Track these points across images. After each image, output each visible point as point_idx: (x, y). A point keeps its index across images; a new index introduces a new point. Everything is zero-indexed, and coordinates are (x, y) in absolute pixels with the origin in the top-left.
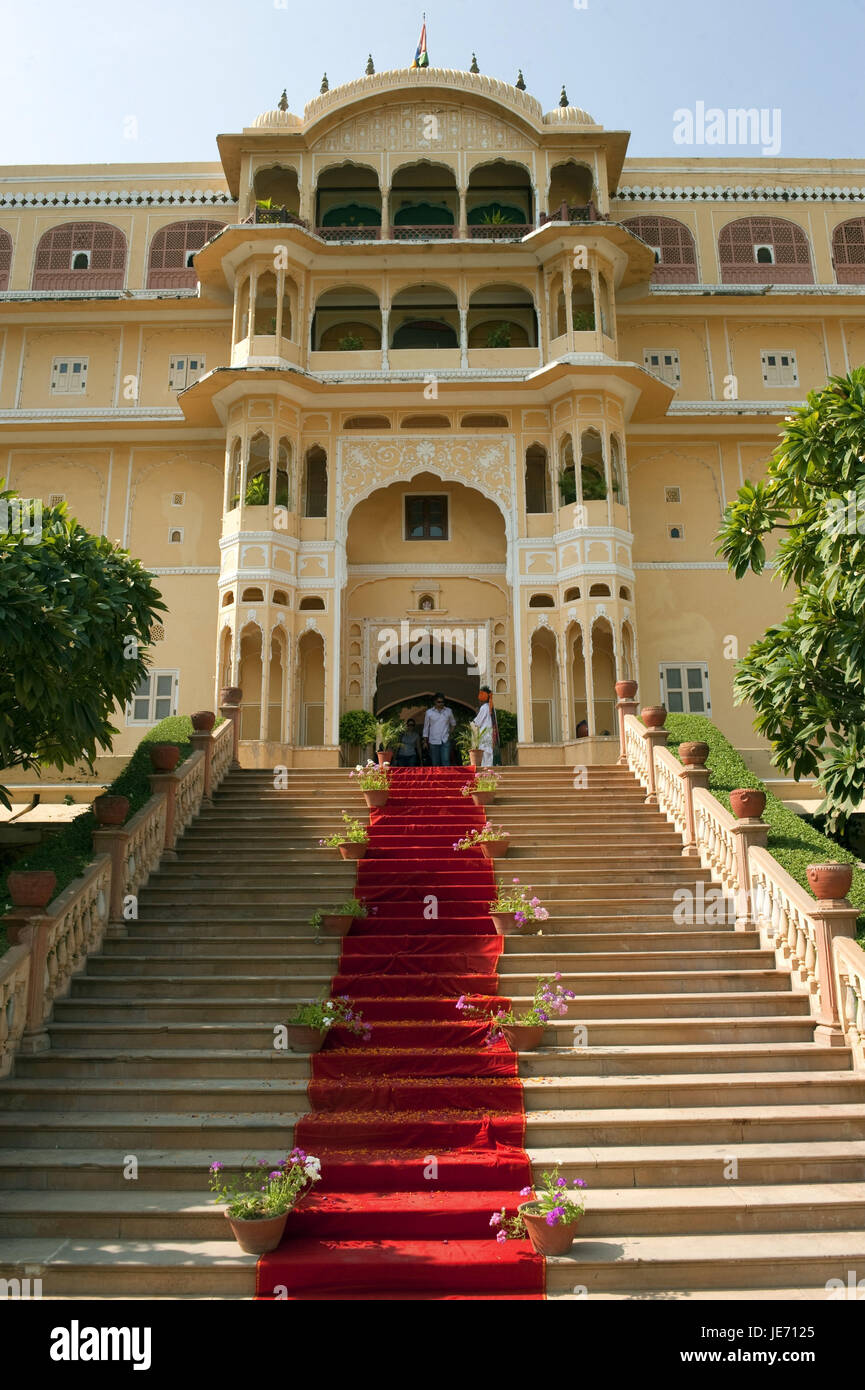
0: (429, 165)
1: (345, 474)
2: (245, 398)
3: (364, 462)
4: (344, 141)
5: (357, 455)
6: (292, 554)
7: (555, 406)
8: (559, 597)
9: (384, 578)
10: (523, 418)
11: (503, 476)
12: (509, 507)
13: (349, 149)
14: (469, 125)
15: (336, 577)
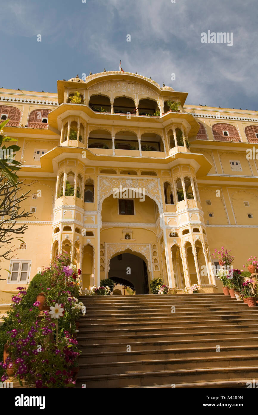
0: (125, 98)
1: (101, 188)
2: (66, 160)
3: (107, 184)
4: (99, 88)
5: (105, 182)
6: (82, 215)
7: (173, 169)
8: (180, 233)
9: (112, 227)
10: (162, 173)
11: (156, 191)
12: (160, 202)
13: (100, 90)
14: (138, 88)
15: (98, 224)
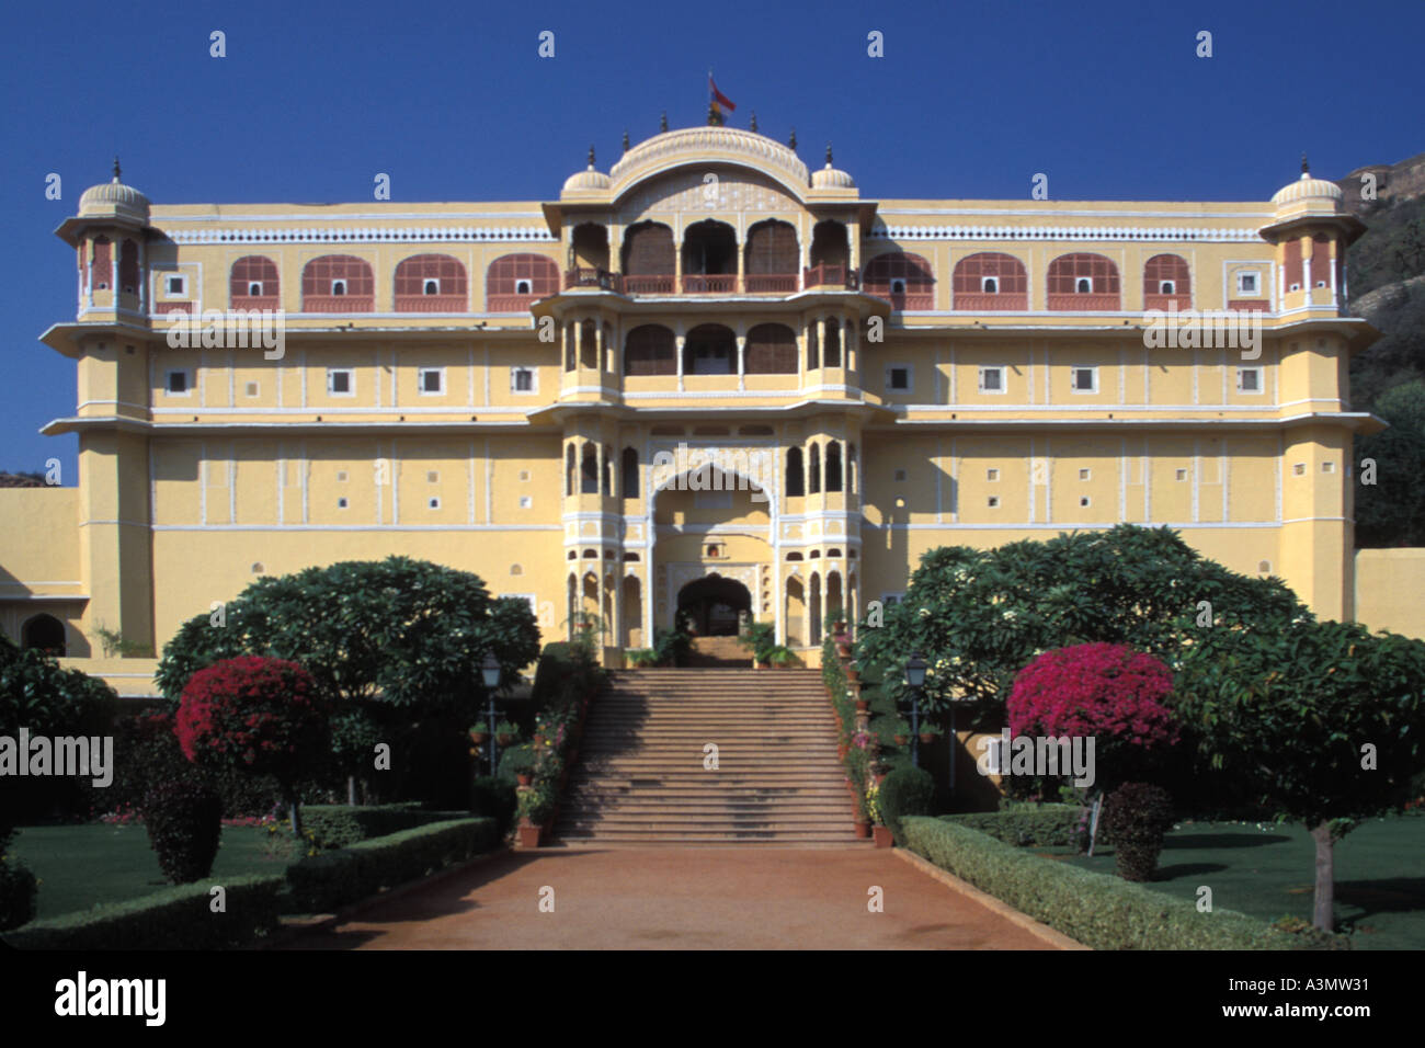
0: (714, 222)
1: (652, 467)
4: (645, 202)
6: (616, 525)
7: (809, 421)
8: (806, 554)
9: (682, 534)
10: (784, 428)
12: (773, 492)
13: (649, 209)
14: (748, 189)
15: (647, 537)
